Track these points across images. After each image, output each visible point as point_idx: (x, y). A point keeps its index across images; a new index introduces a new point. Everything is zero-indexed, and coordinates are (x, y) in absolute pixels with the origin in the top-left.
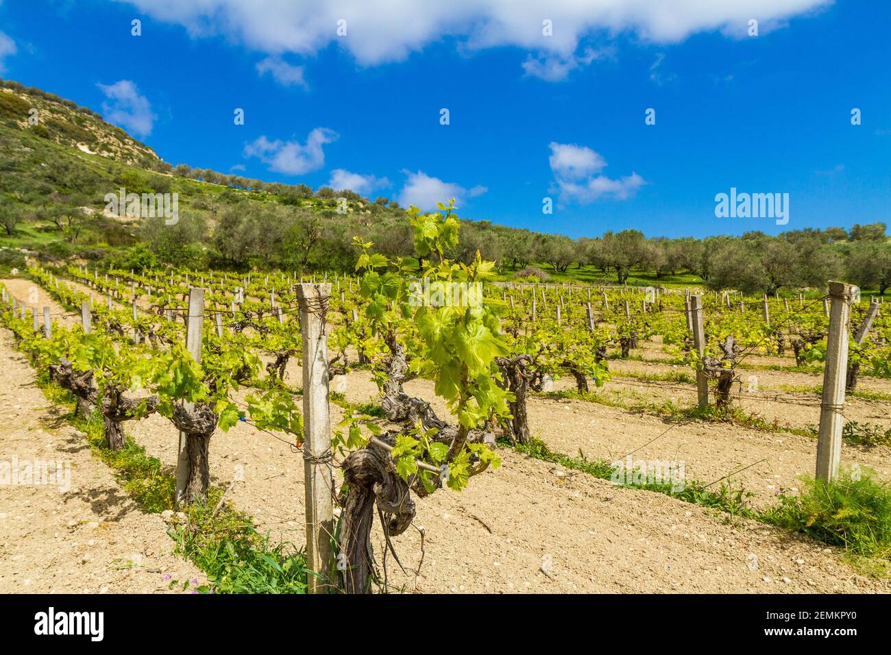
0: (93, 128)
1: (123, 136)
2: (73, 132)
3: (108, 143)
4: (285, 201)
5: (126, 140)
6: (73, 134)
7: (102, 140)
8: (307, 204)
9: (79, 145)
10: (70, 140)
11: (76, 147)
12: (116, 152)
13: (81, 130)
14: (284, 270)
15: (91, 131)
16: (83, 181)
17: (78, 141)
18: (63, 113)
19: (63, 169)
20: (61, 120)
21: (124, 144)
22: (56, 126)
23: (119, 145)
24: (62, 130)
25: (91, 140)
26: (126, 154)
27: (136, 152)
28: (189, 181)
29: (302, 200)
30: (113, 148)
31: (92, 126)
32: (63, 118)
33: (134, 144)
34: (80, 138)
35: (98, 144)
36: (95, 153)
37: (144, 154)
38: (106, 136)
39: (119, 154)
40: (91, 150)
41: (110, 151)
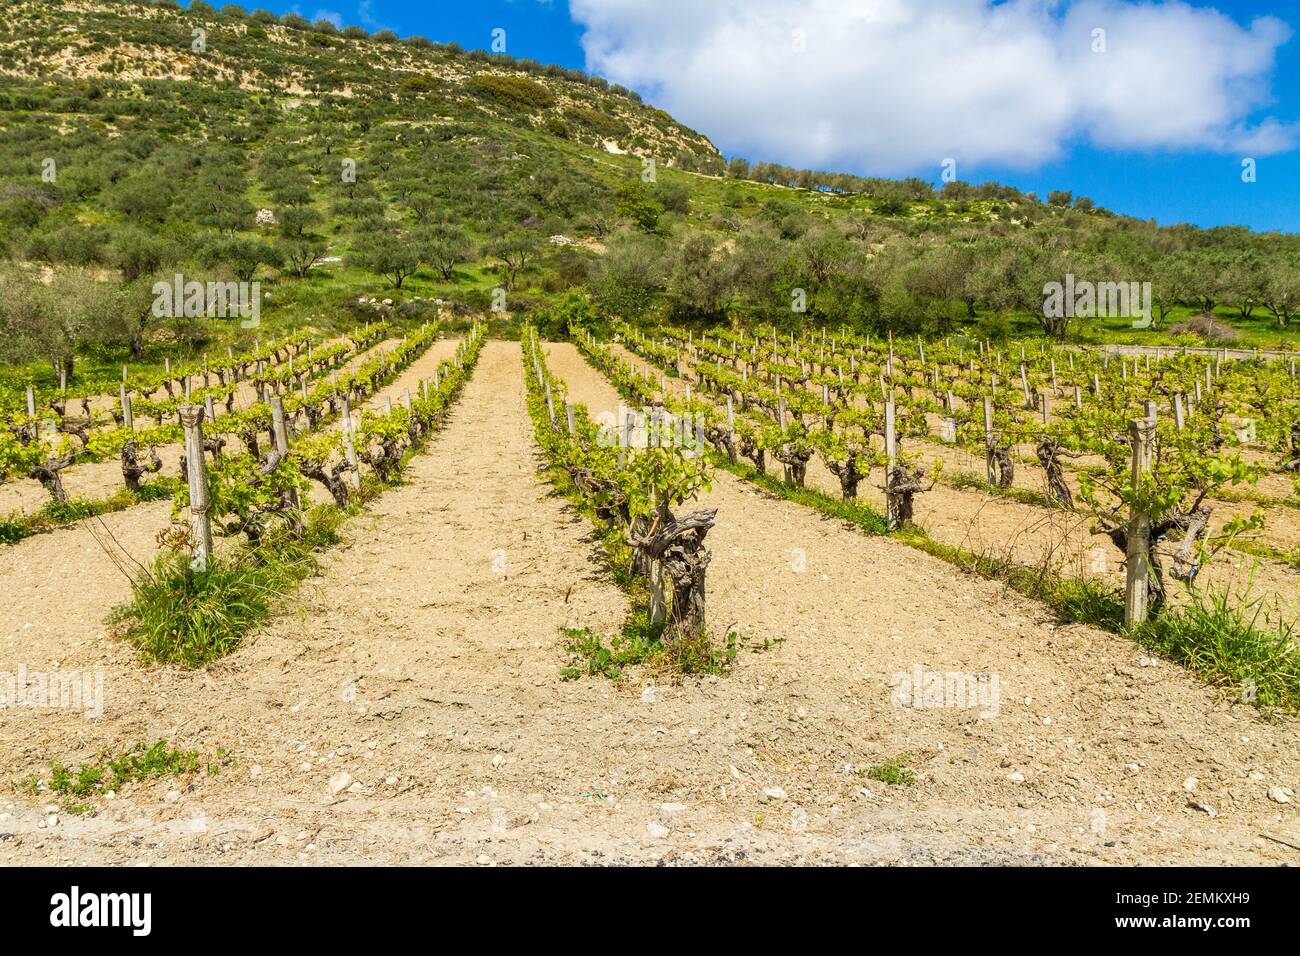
0: (626, 115)
1: (665, 123)
2: (598, 123)
3: (644, 135)
4: (883, 208)
5: (670, 128)
6: (599, 127)
7: (636, 131)
8: (919, 211)
9: (605, 142)
10: (594, 135)
11: (601, 146)
12: (654, 148)
13: (609, 119)
14: (775, 323)
15: (622, 120)
16: (570, 197)
17: (604, 137)
18: (587, 98)
19: (549, 182)
20: (585, 108)
21: (666, 134)
22: (577, 117)
23: (659, 136)
24: (585, 123)
25: (621, 133)
26: (668, 149)
27: (682, 145)
28: (745, 184)
29: (910, 204)
30: (651, 142)
31: (624, 112)
32: (587, 104)
33: (680, 133)
34: (607, 132)
35: (630, 138)
36: (625, 152)
37: (693, 146)
38: (642, 125)
39: (658, 150)
40: (621, 147)
41: (645, 146)
